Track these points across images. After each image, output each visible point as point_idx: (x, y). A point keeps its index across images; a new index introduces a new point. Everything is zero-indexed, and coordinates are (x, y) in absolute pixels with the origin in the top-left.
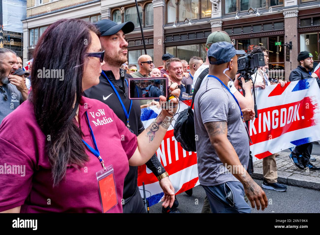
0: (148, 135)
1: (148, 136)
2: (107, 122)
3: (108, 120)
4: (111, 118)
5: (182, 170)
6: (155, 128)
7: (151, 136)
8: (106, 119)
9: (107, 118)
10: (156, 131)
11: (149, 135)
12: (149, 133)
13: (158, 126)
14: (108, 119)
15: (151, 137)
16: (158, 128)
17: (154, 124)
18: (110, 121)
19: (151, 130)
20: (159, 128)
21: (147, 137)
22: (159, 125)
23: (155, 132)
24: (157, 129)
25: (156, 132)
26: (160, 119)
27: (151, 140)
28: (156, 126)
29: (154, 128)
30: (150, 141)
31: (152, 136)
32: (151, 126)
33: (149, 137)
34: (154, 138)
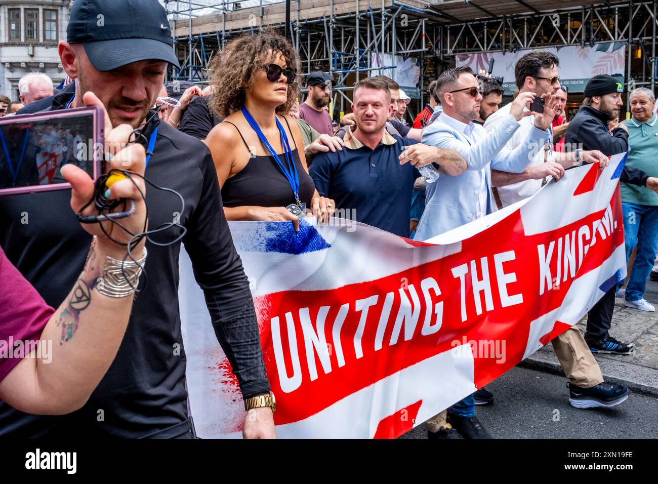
0: (61, 320)
1: (61, 325)
5: (373, 385)
7: (66, 323)
10: (83, 309)
11: (63, 321)
12: (64, 313)
13: (87, 294)
15: (67, 326)
16: (89, 299)
19: (70, 304)
20: (92, 302)
22: (92, 289)
23: (79, 313)
24: (86, 303)
25: (81, 312)
26: (93, 269)
27: (66, 337)
28: (83, 292)
29: (78, 298)
30: (62, 341)
33: (61, 328)
34: (74, 332)
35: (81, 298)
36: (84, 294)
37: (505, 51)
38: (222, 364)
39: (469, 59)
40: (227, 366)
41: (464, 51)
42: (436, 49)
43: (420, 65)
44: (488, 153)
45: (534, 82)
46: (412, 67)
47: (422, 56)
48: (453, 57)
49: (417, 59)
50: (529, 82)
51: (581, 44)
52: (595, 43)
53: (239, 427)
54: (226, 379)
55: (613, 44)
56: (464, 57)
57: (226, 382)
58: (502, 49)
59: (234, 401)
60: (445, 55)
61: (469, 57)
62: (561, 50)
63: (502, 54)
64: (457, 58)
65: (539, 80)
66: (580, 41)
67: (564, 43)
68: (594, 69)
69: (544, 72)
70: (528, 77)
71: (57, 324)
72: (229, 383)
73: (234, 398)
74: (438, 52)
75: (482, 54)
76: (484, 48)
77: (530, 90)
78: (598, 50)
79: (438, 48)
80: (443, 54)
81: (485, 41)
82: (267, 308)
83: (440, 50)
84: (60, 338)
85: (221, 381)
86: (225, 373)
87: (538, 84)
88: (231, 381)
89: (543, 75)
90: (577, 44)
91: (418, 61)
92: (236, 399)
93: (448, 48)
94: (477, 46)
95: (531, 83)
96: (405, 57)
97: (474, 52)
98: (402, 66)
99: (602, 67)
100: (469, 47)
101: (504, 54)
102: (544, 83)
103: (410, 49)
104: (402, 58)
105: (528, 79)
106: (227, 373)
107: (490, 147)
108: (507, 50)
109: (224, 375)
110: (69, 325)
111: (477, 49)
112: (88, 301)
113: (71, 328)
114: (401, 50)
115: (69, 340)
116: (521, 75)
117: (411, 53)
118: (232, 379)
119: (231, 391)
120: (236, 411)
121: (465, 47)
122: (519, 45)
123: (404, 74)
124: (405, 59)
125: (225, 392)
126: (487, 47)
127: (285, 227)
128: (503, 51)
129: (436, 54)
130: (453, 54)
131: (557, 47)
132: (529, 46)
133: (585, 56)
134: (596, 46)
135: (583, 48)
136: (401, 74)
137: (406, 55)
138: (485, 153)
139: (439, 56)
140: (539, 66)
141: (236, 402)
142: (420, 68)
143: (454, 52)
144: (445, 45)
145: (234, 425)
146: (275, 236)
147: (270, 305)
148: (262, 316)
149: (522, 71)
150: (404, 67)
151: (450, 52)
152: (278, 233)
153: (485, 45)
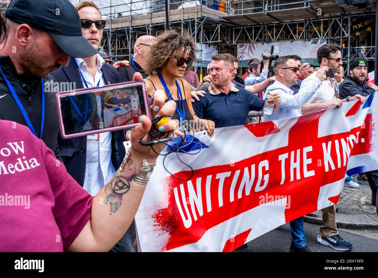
0: (108, 200)
1: (108, 203)
2: (25, 166)
3: (30, 164)
4: (36, 159)
5: (226, 221)
6: (121, 188)
7: (113, 202)
8: (26, 162)
9: (28, 159)
10: (124, 193)
11: (110, 201)
12: (109, 196)
13: (127, 184)
14: (30, 161)
15: (114, 204)
16: (129, 187)
17: (118, 180)
18: (34, 164)
19: (114, 191)
20: (131, 188)
21: (106, 203)
22: (131, 181)
23: (122, 196)
24: (126, 190)
25: (124, 195)
26: (131, 170)
27: (114, 210)
28: (123, 183)
29: (119, 187)
30: (111, 213)
31: (116, 204)
32: (114, 184)
33: (109, 205)
34: (119, 206)
35: (122, 187)
36: (124, 184)
37: (264, 43)
38: (154, 216)
39: (244, 47)
40: (156, 217)
41: (243, 42)
42: (227, 41)
43: (218, 49)
44: (304, 98)
45: (327, 61)
46: (213, 50)
47: (219, 45)
48: (237, 45)
49: (216, 46)
50: (324, 61)
51: (304, 40)
52: (311, 39)
53: (162, 249)
54: (156, 223)
55: (320, 40)
56: (242, 45)
57: (156, 225)
58: (262, 41)
59: (160, 235)
60: (232, 44)
61: (244, 45)
62: (293, 42)
63: (262, 44)
64: (238, 46)
65: (329, 60)
66: (303, 38)
67: (294, 39)
68: (310, 53)
69: (332, 55)
70: (323, 58)
71: (105, 203)
72: (157, 226)
73: (159, 233)
74: (228, 43)
75: (251, 44)
76: (252, 40)
77: (325, 65)
78: (312, 43)
79: (228, 40)
80: (231, 43)
81: (253, 37)
82: (171, 183)
83: (229, 41)
84: (110, 211)
85: (153, 225)
86: (155, 221)
87: (329, 62)
88: (158, 225)
89: (332, 57)
90: (302, 40)
91: (217, 47)
92: (161, 234)
93: (234, 40)
94: (249, 40)
95: (325, 61)
96: (209, 45)
97: (247, 43)
98: (207, 50)
99: (314, 52)
100: (245, 40)
101: (263, 44)
102: (333, 62)
103: (212, 40)
104: (208, 45)
105: (324, 59)
106: (156, 221)
107: (305, 94)
108: (265, 42)
109: (154, 222)
110: (115, 203)
111: (249, 41)
112: (128, 188)
113: (117, 205)
114: (207, 41)
115: (116, 212)
116: (319, 57)
117: (214, 43)
118: (158, 224)
119: (158, 230)
120: (161, 240)
121: (243, 40)
122: (271, 39)
123: (209, 54)
124: (209, 46)
125: (155, 231)
126: (254, 40)
127: (178, 140)
128: (262, 43)
129: (227, 43)
130: (236, 44)
131: (291, 41)
132: (276, 40)
133: (306, 46)
134: (311, 41)
135: (304, 42)
136: (207, 54)
137: (211, 44)
138: (302, 98)
139: (228, 44)
140: (330, 52)
141: (161, 235)
142: (218, 51)
143: (236, 42)
144: (232, 39)
145: (160, 248)
146: (172, 144)
147: (173, 181)
148: (170, 187)
149: (320, 55)
150: (209, 50)
151: (234, 42)
152: (174, 143)
153: (253, 39)
